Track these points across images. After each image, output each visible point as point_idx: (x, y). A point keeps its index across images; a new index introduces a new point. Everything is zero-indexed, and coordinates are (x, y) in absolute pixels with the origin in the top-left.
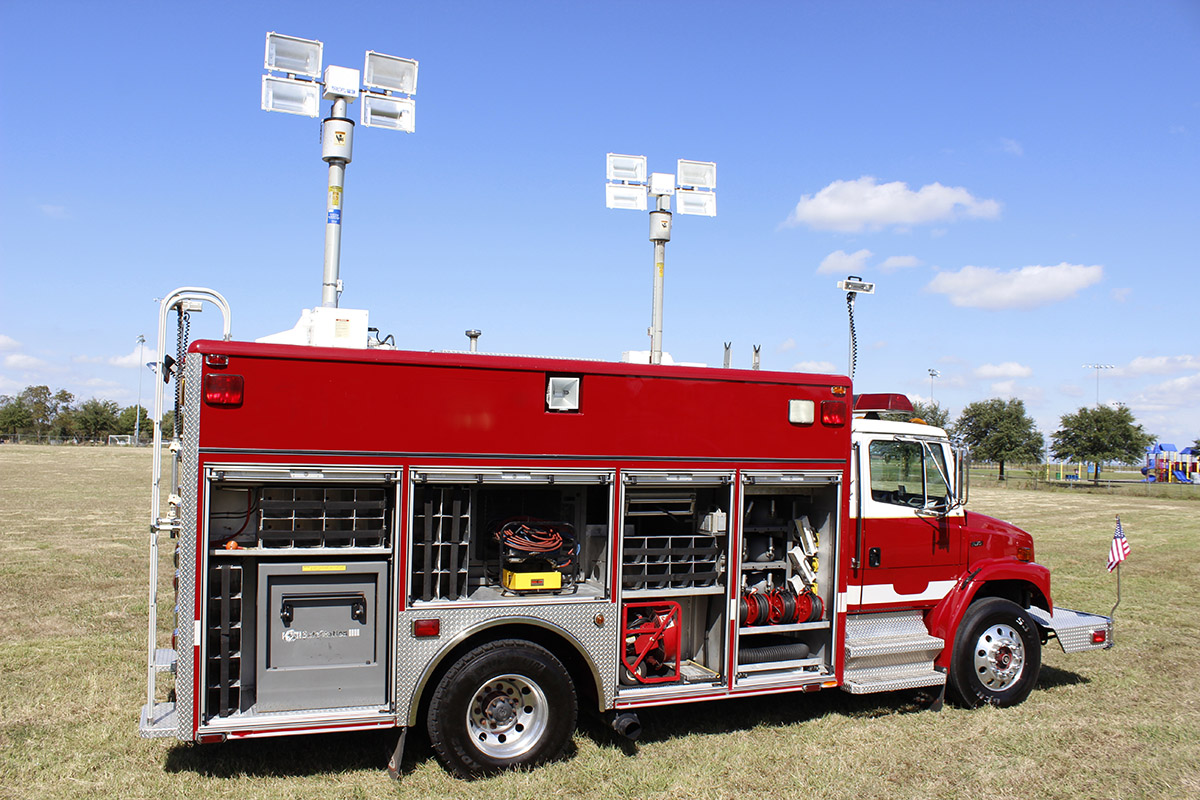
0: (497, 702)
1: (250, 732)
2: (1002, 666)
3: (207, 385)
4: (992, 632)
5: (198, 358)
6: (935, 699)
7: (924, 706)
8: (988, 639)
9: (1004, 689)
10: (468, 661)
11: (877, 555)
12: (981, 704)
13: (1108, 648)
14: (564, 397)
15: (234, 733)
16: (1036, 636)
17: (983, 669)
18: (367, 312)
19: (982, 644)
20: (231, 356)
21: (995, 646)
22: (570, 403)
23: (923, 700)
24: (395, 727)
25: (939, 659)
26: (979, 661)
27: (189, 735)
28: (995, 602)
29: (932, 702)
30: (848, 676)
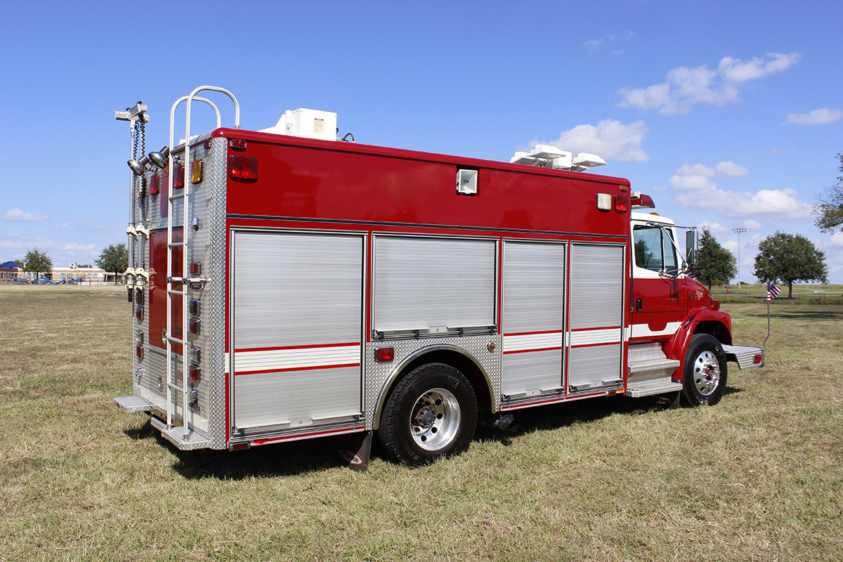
0: (423, 410)
1: (267, 440)
2: (709, 378)
3: (231, 164)
4: (702, 356)
5: (225, 142)
6: (673, 402)
7: (665, 407)
8: (701, 360)
9: (709, 393)
10: (411, 379)
11: (640, 303)
12: (698, 404)
13: (762, 366)
14: (468, 184)
15: (255, 441)
16: (725, 360)
17: (698, 381)
18: (335, 114)
19: (697, 364)
20: (248, 141)
21: (705, 365)
22: (470, 189)
23: (664, 402)
24: (365, 431)
25: (675, 375)
26: (696, 376)
27: (223, 445)
28: (703, 336)
29: (671, 404)
30: (629, 386)
